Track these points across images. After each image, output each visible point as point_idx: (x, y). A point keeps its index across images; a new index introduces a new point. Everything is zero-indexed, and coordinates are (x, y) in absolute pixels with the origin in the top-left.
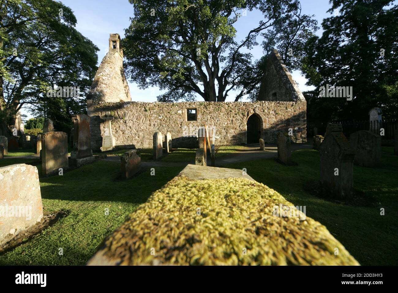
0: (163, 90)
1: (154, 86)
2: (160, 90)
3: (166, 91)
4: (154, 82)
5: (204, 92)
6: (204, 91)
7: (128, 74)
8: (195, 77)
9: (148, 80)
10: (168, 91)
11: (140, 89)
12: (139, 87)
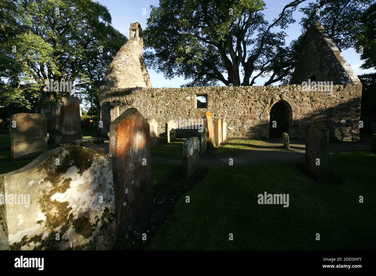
0: (188, 79)
1: (180, 76)
2: (185, 79)
3: (191, 80)
4: (180, 72)
5: (227, 80)
6: (228, 78)
7: (156, 65)
8: (221, 65)
9: (174, 71)
10: (193, 80)
11: (166, 79)
12: (165, 77)
